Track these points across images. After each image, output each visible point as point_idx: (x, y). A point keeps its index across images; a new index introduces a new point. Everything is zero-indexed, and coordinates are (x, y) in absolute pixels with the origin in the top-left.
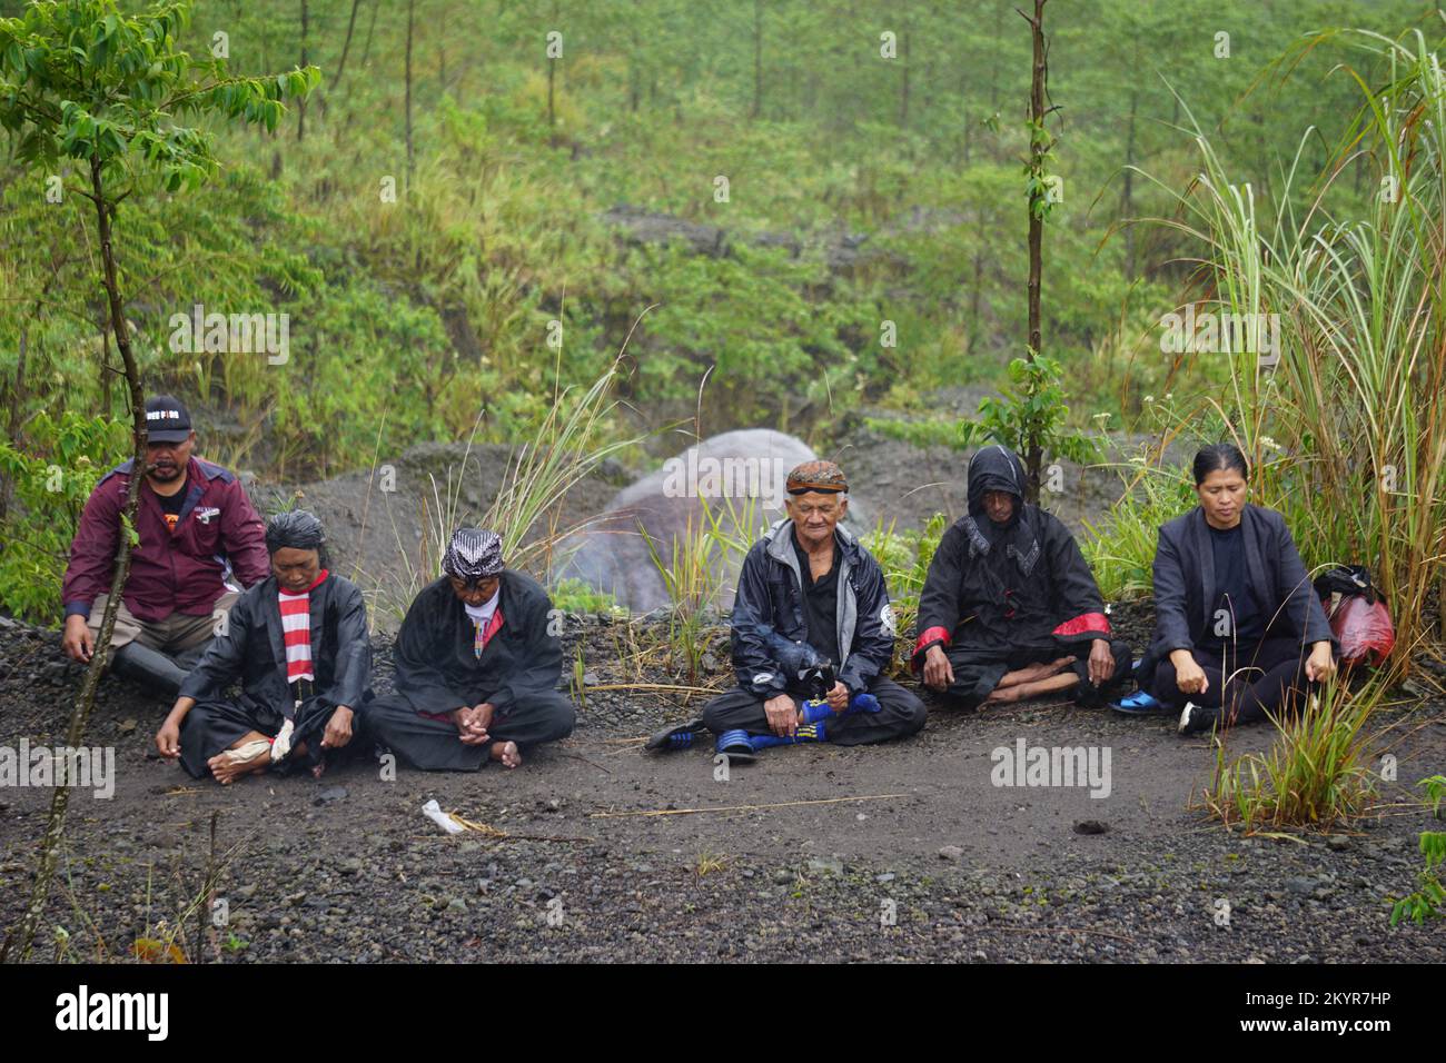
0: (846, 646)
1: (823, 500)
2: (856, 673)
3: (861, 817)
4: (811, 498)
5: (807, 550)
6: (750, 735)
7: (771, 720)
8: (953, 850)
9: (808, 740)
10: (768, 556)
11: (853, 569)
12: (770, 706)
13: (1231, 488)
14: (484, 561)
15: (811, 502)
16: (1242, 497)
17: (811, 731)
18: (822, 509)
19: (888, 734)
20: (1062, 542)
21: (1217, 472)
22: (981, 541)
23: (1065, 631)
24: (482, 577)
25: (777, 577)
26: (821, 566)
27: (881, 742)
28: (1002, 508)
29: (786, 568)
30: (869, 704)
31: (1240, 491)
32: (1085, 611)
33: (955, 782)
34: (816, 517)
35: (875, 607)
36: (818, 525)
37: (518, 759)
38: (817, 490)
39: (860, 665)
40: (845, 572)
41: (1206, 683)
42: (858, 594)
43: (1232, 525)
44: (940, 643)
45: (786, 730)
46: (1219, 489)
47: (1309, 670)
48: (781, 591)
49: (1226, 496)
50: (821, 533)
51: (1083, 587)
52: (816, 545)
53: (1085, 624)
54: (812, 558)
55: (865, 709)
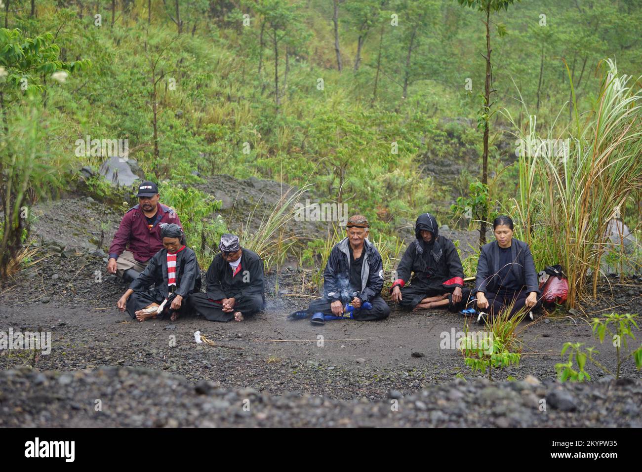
0: (364, 284)
1: (358, 230)
2: (366, 294)
3: (342, 346)
4: (354, 229)
5: (353, 248)
6: (325, 315)
7: (333, 310)
8: (362, 360)
9: (347, 318)
10: (338, 250)
11: (369, 256)
12: (333, 305)
13: (505, 232)
14: (231, 246)
15: (354, 231)
16: (510, 236)
17: (348, 315)
18: (358, 233)
19: (373, 318)
20: (450, 250)
21: (499, 226)
22: (420, 249)
23: (447, 284)
24: (230, 252)
25: (341, 258)
26: (358, 254)
27: (371, 320)
28: (427, 236)
29: (344, 255)
30: (368, 306)
31: (508, 234)
32: (455, 276)
33: (387, 336)
34: (356, 236)
35: (377, 270)
36: (356, 239)
37: (242, 318)
38: (357, 227)
39: (369, 291)
40: (366, 257)
41: (488, 305)
42: (370, 266)
43: (507, 247)
44: (399, 285)
45: (338, 313)
46: (500, 232)
47: (526, 302)
48: (342, 263)
49: (503, 235)
50: (358, 242)
51: (457, 267)
52: (357, 246)
53: (454, 281)
54: (355, 251)
55: (367, 308)
